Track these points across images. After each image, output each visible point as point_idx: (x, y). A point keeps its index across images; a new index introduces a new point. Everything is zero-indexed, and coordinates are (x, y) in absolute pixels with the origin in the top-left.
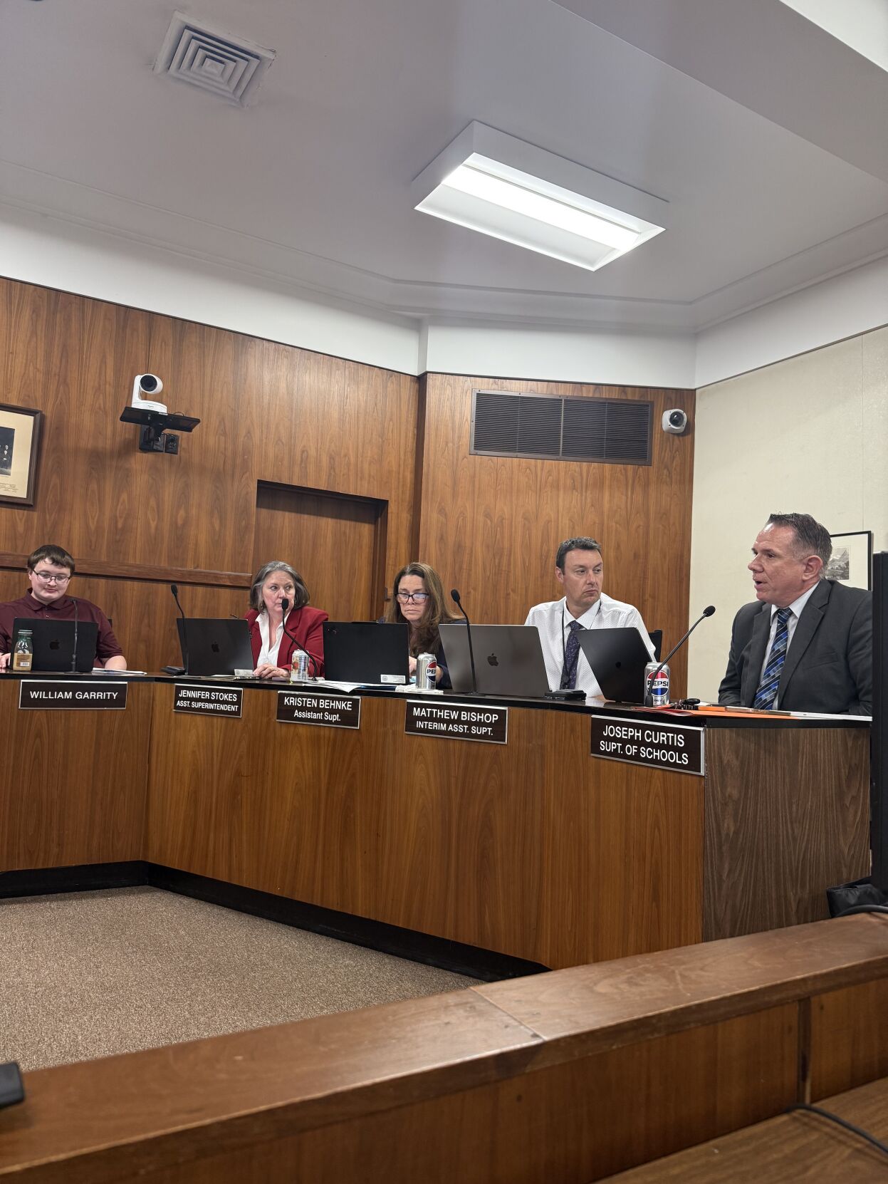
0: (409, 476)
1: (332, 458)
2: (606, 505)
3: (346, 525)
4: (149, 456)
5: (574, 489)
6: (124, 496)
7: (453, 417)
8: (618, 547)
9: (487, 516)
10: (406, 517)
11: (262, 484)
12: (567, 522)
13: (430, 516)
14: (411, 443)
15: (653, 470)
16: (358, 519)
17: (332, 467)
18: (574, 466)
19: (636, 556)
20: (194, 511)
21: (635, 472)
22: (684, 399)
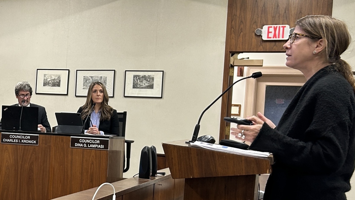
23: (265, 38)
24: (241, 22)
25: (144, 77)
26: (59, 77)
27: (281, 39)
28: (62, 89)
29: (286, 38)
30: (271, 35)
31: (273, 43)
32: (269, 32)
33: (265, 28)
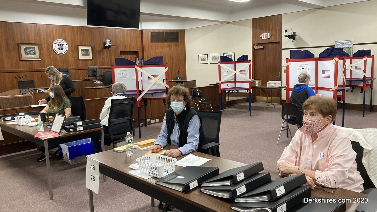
0: (141, 47)
1: (130, 46)
2: (173, 50)
3: (132, 56)
4: (106, 50)
5: (167, 47)
6: (103, 56)
7: (147, 36)
8: (175, 56)
9: (154, 52)
10: (141, 53)
11: (121, 52)
12: (167, 52)
13: (145, 53)
14: (141, 41)
15: (179, 43)
16: (133, 54)
17: (130, 47)
18: (167, 43)
19: (178, 57)
20: (112, 57)
21: (177, 44)
22: (183, 31)
23: (262, 38)
24: (256, 33)
25: (229, 55)
26: (205, 57)
27: (267, 38)
28: (206, 62)
29: (269, 37)
30: (264, 37)
31: (265, 40)
32: (264, 36)
33: (262, 34)
